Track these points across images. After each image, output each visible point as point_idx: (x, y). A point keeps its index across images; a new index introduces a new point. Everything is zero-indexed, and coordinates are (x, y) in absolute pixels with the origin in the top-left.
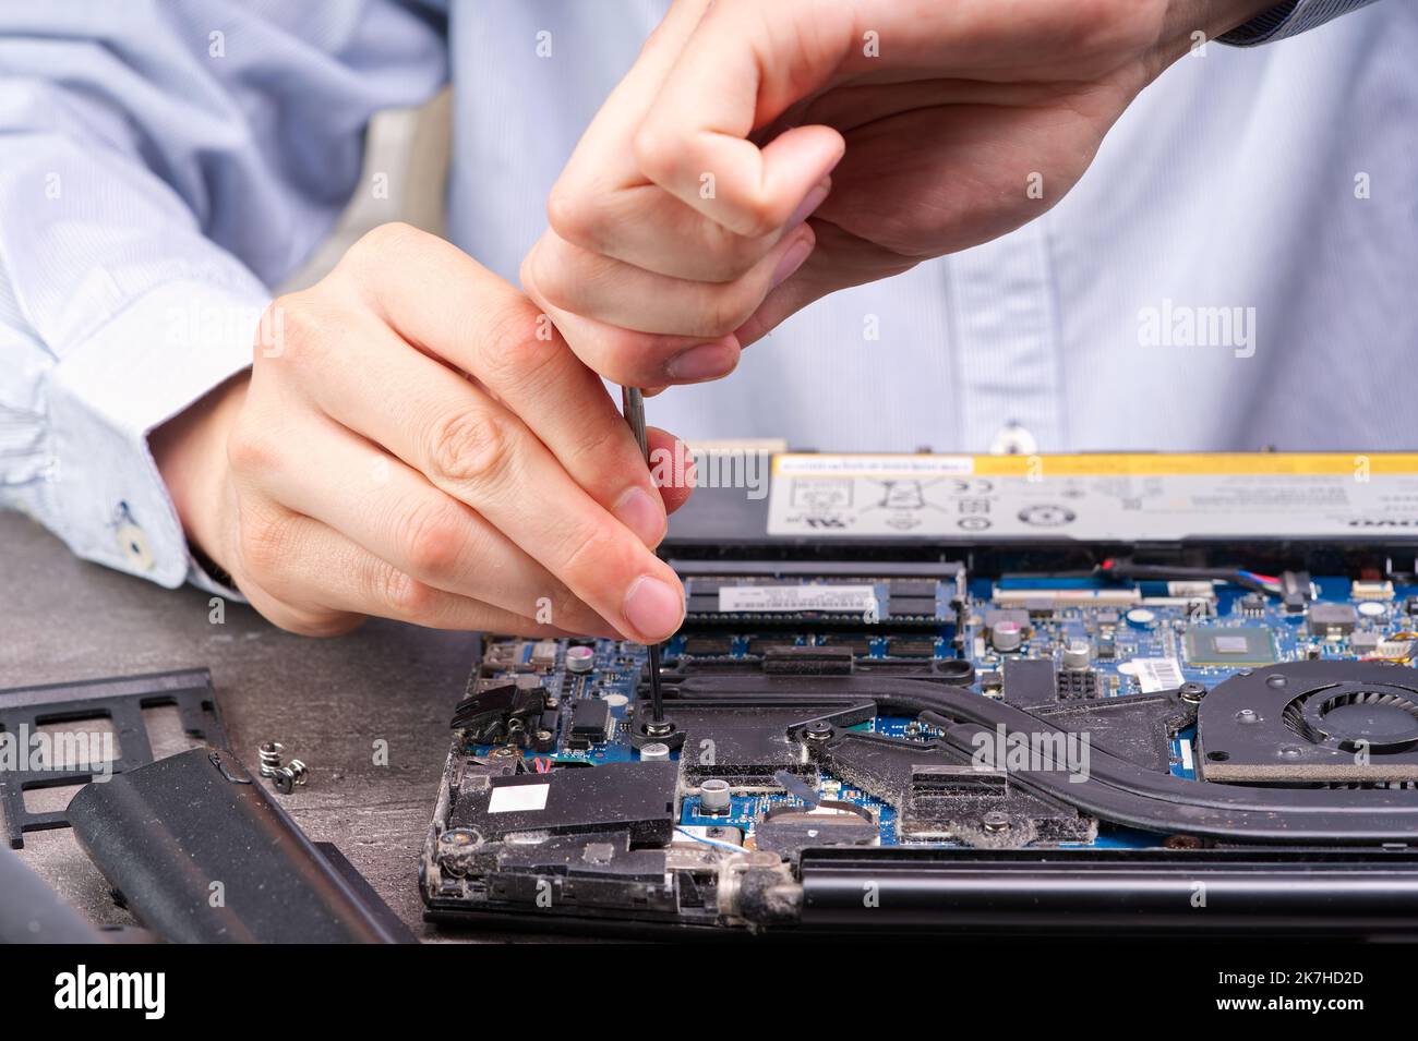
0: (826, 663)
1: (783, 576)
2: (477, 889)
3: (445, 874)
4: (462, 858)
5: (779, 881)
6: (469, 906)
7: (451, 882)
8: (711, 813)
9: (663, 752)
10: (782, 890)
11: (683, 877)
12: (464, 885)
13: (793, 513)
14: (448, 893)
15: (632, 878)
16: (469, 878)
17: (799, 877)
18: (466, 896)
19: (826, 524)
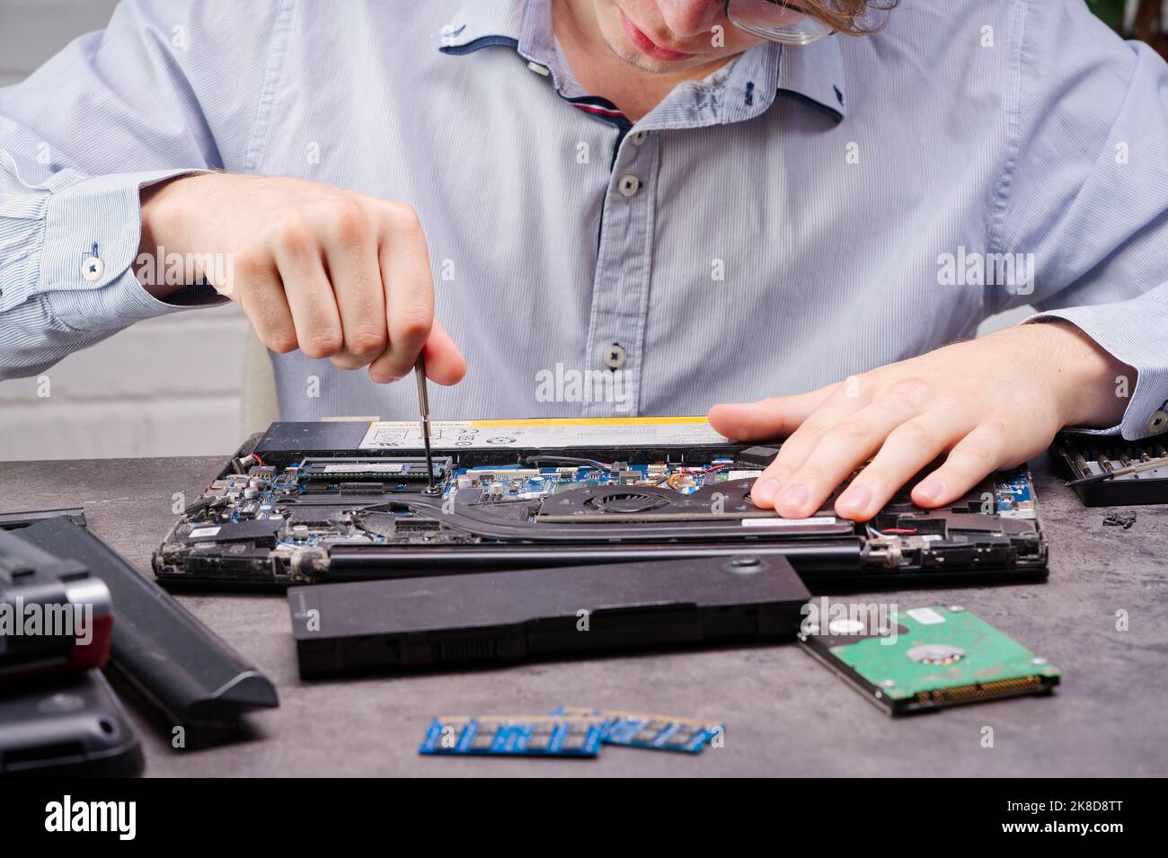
0: (370, 490)
1: (359, 462)
2: (181, 569)
3: (166, 563)
4: (174, 553)
5: (321, 557)
6: (177, 576)
7: (168, 566)
8: (298, 540)
9: (280, 517)
10: (321, 561)
11: (277, 559)
12: (174, 567)
13: (374, 441)
14: (166, 570)
15: (252, 558)
16: (178, 564)
17: (329, 554)
18: (175, 572)
19: (388, 444)
